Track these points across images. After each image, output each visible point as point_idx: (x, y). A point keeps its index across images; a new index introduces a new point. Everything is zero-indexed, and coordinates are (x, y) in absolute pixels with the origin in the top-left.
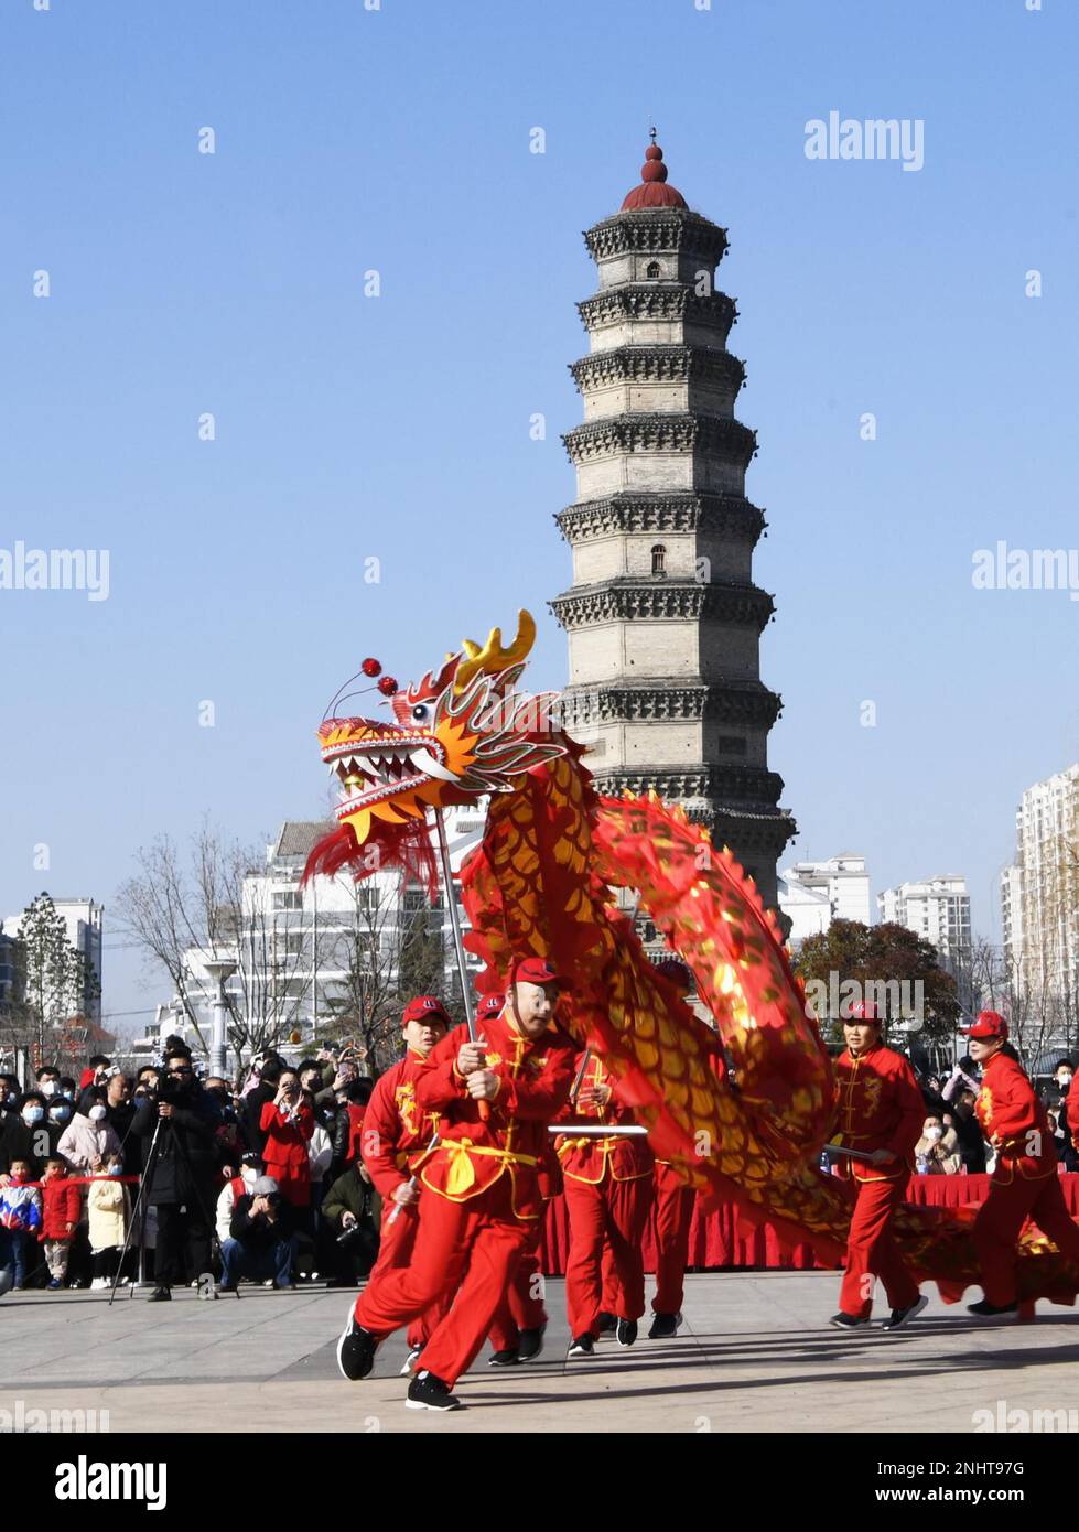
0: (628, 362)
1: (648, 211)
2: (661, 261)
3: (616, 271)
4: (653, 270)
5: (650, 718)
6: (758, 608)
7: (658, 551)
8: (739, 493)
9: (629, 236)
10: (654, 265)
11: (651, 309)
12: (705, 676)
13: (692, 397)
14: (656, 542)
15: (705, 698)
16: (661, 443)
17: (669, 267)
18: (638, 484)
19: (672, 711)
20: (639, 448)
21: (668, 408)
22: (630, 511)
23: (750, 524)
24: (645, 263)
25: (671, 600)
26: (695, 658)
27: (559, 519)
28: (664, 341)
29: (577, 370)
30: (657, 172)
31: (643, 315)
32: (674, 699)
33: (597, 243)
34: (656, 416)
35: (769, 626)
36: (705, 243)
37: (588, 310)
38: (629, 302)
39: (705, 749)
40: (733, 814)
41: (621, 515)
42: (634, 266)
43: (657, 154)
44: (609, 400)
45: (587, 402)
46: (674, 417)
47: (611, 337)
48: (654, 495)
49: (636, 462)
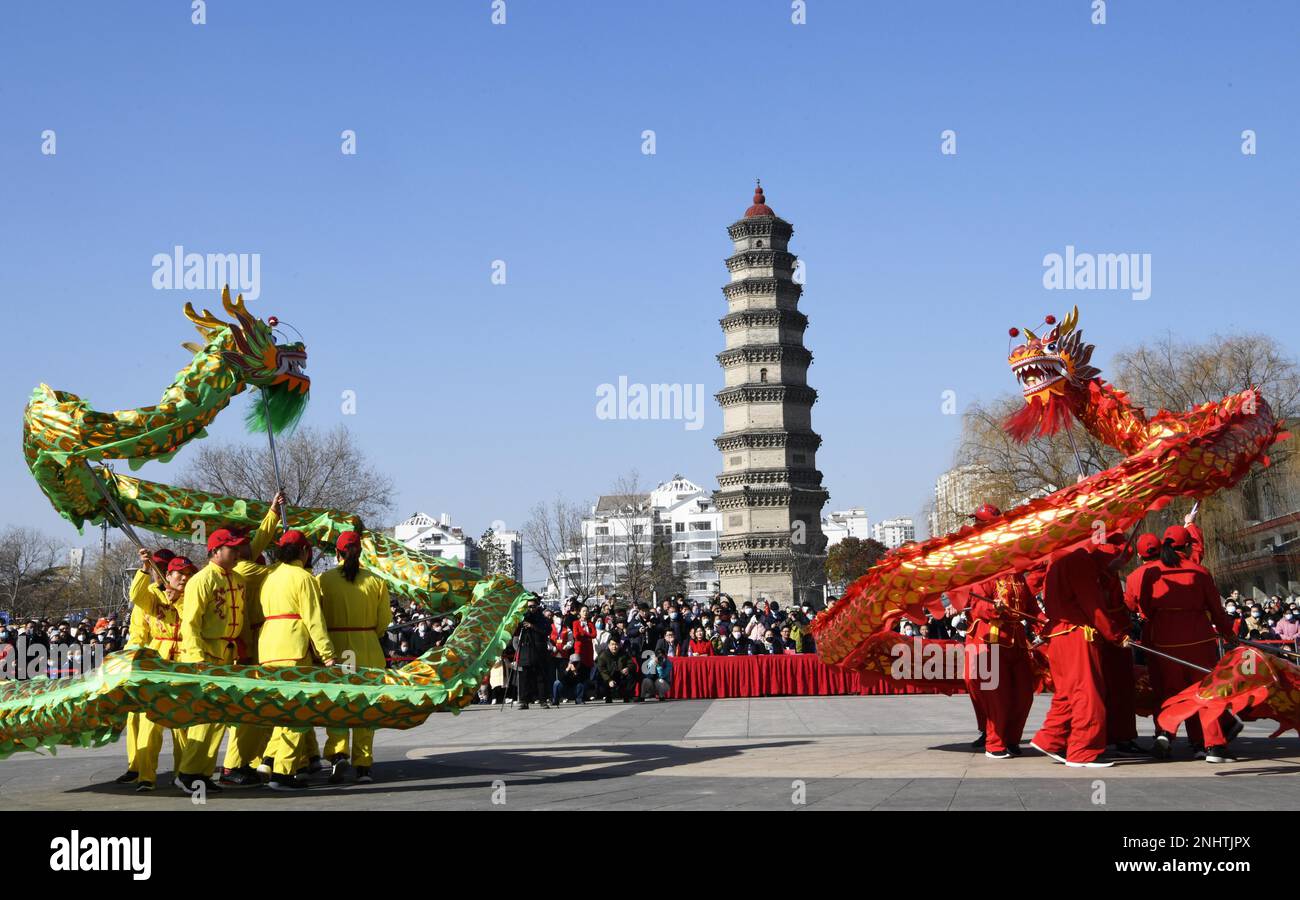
0: (749, 286)
1: (756, 217)
2: (763, 240)
3: (742, 245)
4: (759, 244)
5: (761, 446)
6: (810, 396)
7: (764, 371)
8: (800, 344)
9: (748, 228)
10: (760, 241)
11: (758, 262)
12: (786, 428)
13: (778, 301)
14: (763, 367)
15: (786, 438)
16: (764, 322)
17: (766, 242)
18: (754, 341)
19: (772, 443)
20: (754, 325)
21: (767, 306)
22: (750, 353)
23: (806, 358)
24: (756, 240)
25: (770, 393)
26: (781, 419)
27: (719, 357)
28: (765, 276)
29: (726, 290)
30: (760, 199)
31: (755, 264)
32: (772, 438)
33: (733, 232)
34: (762, 310)
35: (815, 404)
36: (783, 231)
37: (731, 263)
38: (748, 258)
39: (786, 460)
40: (800, 490)
41: (746, 355)
42: (750, 242)
43: (760, 191)
44: (740, 303)
45: (731, 304)
46: (770, 310)
47: (740, 275)
48: (761, 346)
49: (753, 331)
